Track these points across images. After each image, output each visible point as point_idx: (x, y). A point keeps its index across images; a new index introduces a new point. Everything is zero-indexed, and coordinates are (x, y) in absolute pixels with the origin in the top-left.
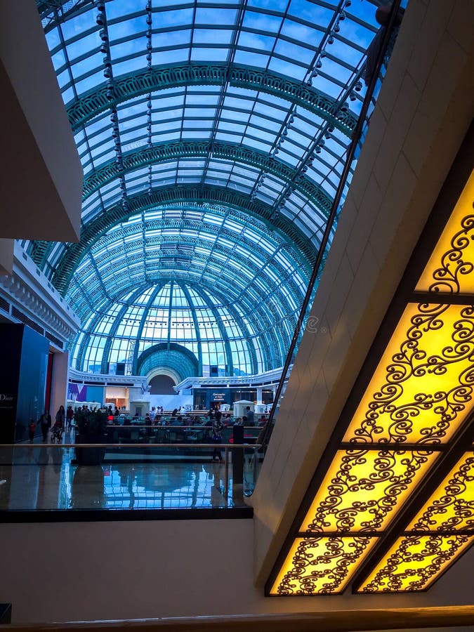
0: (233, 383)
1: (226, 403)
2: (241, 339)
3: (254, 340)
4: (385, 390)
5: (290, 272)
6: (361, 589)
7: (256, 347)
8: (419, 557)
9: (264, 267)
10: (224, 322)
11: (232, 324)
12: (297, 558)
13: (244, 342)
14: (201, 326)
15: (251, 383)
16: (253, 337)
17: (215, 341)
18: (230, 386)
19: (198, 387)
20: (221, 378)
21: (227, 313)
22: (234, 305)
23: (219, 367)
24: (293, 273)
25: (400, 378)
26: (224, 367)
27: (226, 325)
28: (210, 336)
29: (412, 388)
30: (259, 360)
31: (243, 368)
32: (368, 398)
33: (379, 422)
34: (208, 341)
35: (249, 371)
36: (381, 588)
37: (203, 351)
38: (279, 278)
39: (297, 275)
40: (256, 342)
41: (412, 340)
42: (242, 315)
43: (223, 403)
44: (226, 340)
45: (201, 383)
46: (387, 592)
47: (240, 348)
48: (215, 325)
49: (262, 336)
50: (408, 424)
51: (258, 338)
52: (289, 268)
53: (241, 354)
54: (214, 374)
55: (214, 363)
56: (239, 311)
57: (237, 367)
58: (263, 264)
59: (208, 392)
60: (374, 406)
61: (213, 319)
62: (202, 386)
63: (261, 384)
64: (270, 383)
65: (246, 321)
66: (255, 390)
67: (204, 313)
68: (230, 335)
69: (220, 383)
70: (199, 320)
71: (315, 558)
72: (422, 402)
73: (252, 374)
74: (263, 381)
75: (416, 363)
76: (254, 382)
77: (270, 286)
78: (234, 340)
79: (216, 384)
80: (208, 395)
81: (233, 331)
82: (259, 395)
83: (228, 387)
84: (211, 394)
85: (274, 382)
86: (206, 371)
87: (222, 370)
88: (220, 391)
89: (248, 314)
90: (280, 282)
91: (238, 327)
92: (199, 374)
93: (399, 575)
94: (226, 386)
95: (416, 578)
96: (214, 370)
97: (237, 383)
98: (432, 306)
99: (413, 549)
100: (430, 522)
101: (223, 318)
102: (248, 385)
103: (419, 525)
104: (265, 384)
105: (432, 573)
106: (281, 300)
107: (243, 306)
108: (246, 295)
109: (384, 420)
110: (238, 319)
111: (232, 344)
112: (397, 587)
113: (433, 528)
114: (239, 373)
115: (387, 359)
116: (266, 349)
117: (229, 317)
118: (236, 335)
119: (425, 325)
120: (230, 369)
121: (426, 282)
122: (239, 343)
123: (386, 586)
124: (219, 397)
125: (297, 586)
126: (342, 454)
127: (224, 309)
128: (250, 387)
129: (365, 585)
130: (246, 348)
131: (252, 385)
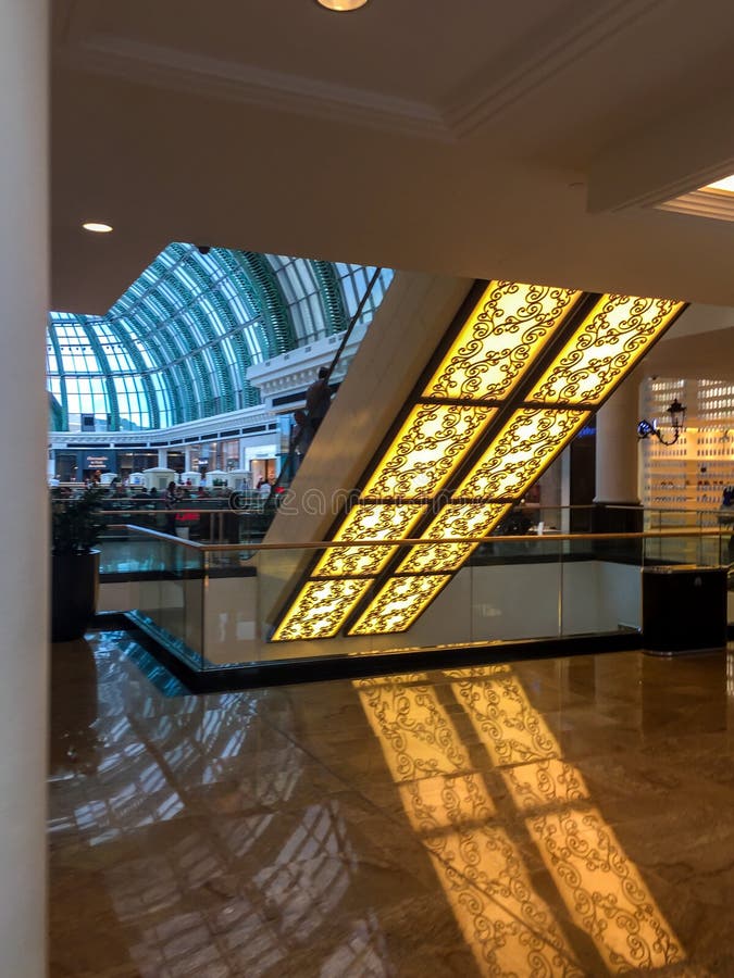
0: (120, 442)
1: (108, 471)
2: (132, 375)
3: (154, 376)
4: (395, 460)
5: (216, 278)
6: (351, 632)
7: (157, 387)
8: (404, 597)
9: (174, 267)
10: (104, 347)
11: (118, 350)
12: (304, 602)
13: (138, 379)
14: (65, 351)
15: (148, 442)
16: (152, 372)
17: (90, 376)
18: (116, 445)
19: (64, 446)
20: (100, 434)
21: (108, 332)
22: (122, 322)
23: (96, 417)
24: (221, 280)
25: (406, 452)
26: (104, 417)
27: (107, 351)
28: (81, 368)
29: (412, 459)
30: (161, 406)
31: (135, 419)
32: (383, 466)
33: (387, 484)
34: (78, 376)
35: (146, 424)
36: (368, 630)
37: (68, 391)
38: (199, 285)
39: (227, 285)
40: (157, 380)
41: (416, 428)
42: (133, 336)
43: (103, 471)
44: (108, 374)
45: (67, 441)
46: (373, 634)
47: (131, 388)
48: (89, 350)
49: (168, 372)
50: (408, 484)
51: (160, 374)
52: (215, 272)
53: (133, 397)
54: (89, 427)
55: (88, 410)
56: (128, 329)
57: (126, 417)
58: (174, 263)
59: (79, 455)
60: (386, 471)
61: (86, 341)
62: (69, 445)
63: (166, 444)
64: (180, 441)
65: (140, 347)
66: (156, 451)
67: (70, 331)
68: (113, 366)
69: (99, 442)
70: (62, 341)
71: (319, 601)
72: (419, 468)
73: (151, 428)
74: (169, 439)
75: (418, 442)
76: (154, 441)
77: (184, 296)
78: (122, 375)
79: (92, 442)
80: (79, 458)
81: (119, 360)
82: (162, 458)
83: (112, 447)
84: (84, 458)
85: (187, 440)
86: (75, 422)
87: (101, 421)
88: (99, 454)
89: (144, 336)
90: (200, 291)
91: (128, 356)
92: (64, 426)
93: (384, 617)
94: (108, 445)
95: (399, 618)
96: (88, 421)
97: (127, 442)
98: (431, 406)
99: (400, 590)
100: (415, 564)
101: (103, 340)
102: (145, 445)
103: (407, 567)
104: (172, 443)
105: (413, 612)
106: (200, 319)
107: (137, 324)
108: (143, 306)
109: (392, 482)
110: (127, 342)
111: (118, 382)
112: (382, 628)
113: (418, 569)
114: (131, 426)
115: (399, 440)
116: (174, 391)
117: (113, 339)
118: (125, 367)
119: (426, 418)
120: (114, 421)
121: (429, 391)
122: (129, 380)
123: (373, 628)
124: (97, 462)
125: (298, 631)
126: (358, 508)
127: (104, 327)
128: (148, 447)
129: (355, 627)
130: (140, 388)
131: (152, 445)
